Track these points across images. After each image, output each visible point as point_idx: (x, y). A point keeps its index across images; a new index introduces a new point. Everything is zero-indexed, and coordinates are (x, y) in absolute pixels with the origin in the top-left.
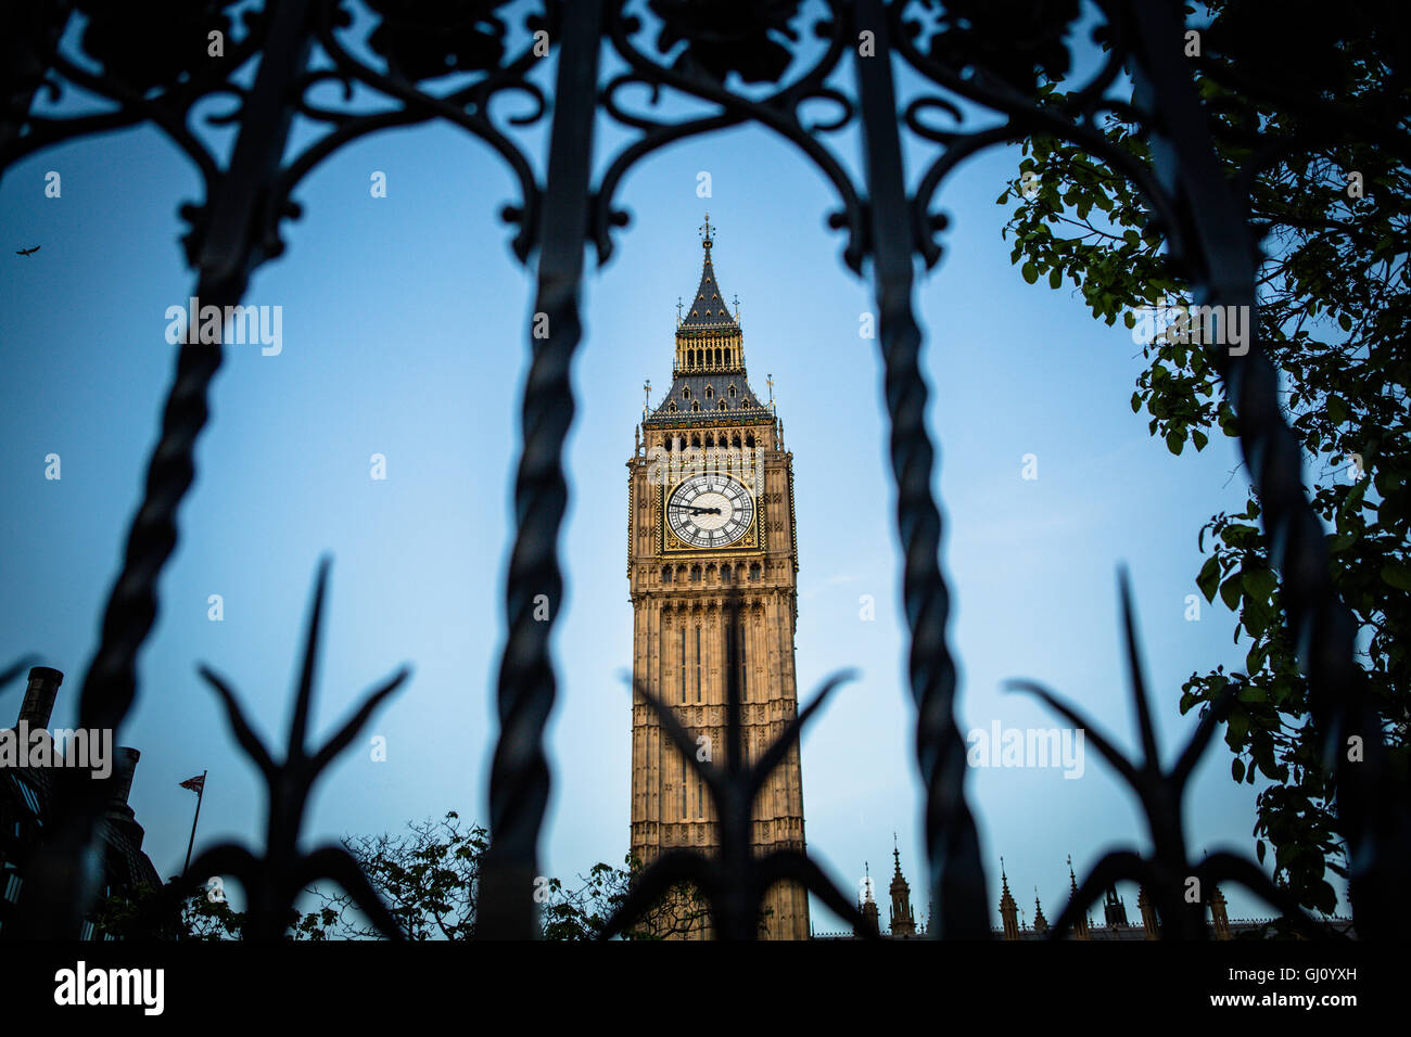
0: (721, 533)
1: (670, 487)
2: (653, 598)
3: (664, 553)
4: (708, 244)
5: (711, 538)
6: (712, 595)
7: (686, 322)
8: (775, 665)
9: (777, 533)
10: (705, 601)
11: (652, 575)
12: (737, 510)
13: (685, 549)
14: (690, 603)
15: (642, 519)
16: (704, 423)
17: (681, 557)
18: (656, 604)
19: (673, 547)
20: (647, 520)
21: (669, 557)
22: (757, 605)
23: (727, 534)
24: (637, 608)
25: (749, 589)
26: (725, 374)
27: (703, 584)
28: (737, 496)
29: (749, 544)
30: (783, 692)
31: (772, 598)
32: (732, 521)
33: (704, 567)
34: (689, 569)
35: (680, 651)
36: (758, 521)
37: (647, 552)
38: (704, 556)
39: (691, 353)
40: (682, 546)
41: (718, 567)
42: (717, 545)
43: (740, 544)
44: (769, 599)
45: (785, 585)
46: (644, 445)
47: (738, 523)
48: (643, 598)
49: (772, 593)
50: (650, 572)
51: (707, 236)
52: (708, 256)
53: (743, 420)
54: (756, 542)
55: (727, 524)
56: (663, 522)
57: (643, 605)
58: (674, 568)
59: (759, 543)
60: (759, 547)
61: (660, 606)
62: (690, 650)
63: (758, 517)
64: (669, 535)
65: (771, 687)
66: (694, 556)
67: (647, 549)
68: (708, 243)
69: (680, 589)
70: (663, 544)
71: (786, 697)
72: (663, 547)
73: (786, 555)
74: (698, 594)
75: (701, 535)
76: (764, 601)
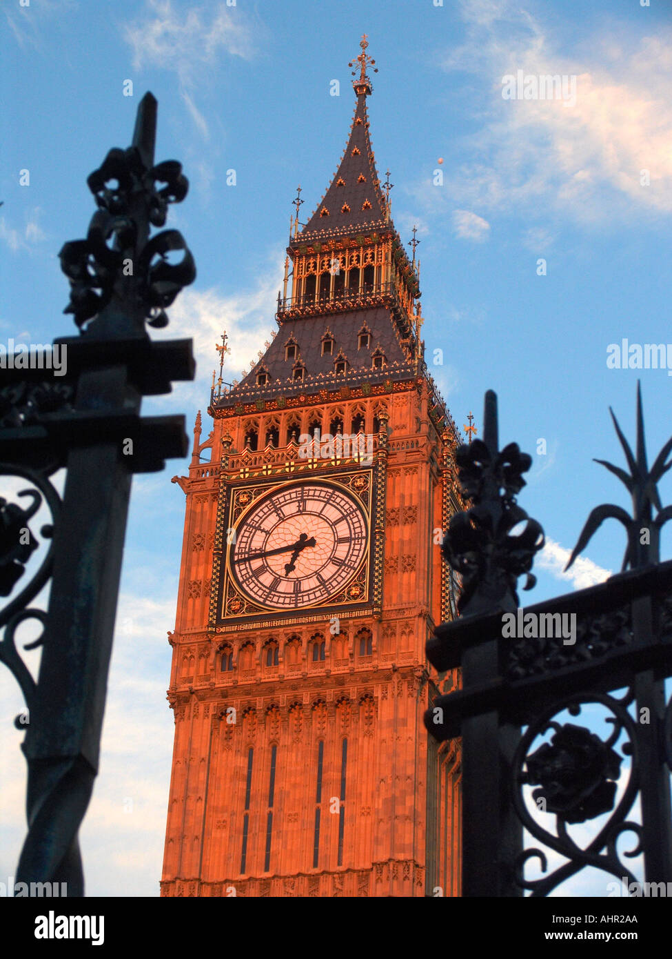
0: (313, 582)
1: (239, 512)
2: (202, 699)
3: (220, 622)
4: (363, 91)
5: (297, 591)
6: (295, 688)
7: (308, 227)
8: (386, 801)
9: (406, 575)
10: (283, 698)
11: (203, 660)
12: (341, 541)
13: (257, 613)
14: (260, 703)
15: (194, 570)
16: (312, 397)
17: (246, 627)
18: (207, 709)
19: (235, 612)
20: (201, 569)
21: (228, 629)
22: (367, 698)
23: (322, 582)
24: (179, 717)
25: (352, 673)
26: (359, 309)
27: (282, 669)
28: (344, 518)
29: (355, 597)
30: (393, 848)
31: (390, 686)
32: (333, 560)
33: (282, 640)
34: (258, 647)
35: (243, 785)
36: (372, 557)
37: (197, 624)
38: (282, 623)
39: (311, 278)
40: (250, 609)
41: (305, 640)
42: (306, 603)
43: (339, 597)
44: (385, 689)
45: (410, 662)
46: (208, 445)
47: (340, 563)
48: (187, 701)
49: (389, 678)
50: (201, 656)
51: (364, 76)
52: (361, 110)
53: (366, 387)
54: (366, 594)
55: (324, 566)
56: (222, 571)
57: (187, 711)
58: (236, 647)
59: (371, 594)
60: (371, 600)
61: (212, 712)
62: (260, 784)
63: (372, 550)
64: (232, 591)
65: (377, 841)
66: (266, 624)
67: (197, 617)
68: (361, 87)
69: (242, 681)
70: (219, 608)
71: (401, 857)
72: (218, 614)
73: (416, 612)
74: (271, 689)
75: (283, 587)
76: (378, 693)
